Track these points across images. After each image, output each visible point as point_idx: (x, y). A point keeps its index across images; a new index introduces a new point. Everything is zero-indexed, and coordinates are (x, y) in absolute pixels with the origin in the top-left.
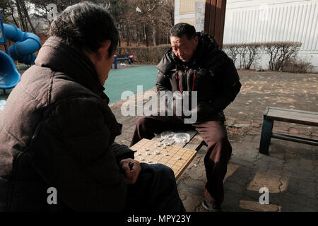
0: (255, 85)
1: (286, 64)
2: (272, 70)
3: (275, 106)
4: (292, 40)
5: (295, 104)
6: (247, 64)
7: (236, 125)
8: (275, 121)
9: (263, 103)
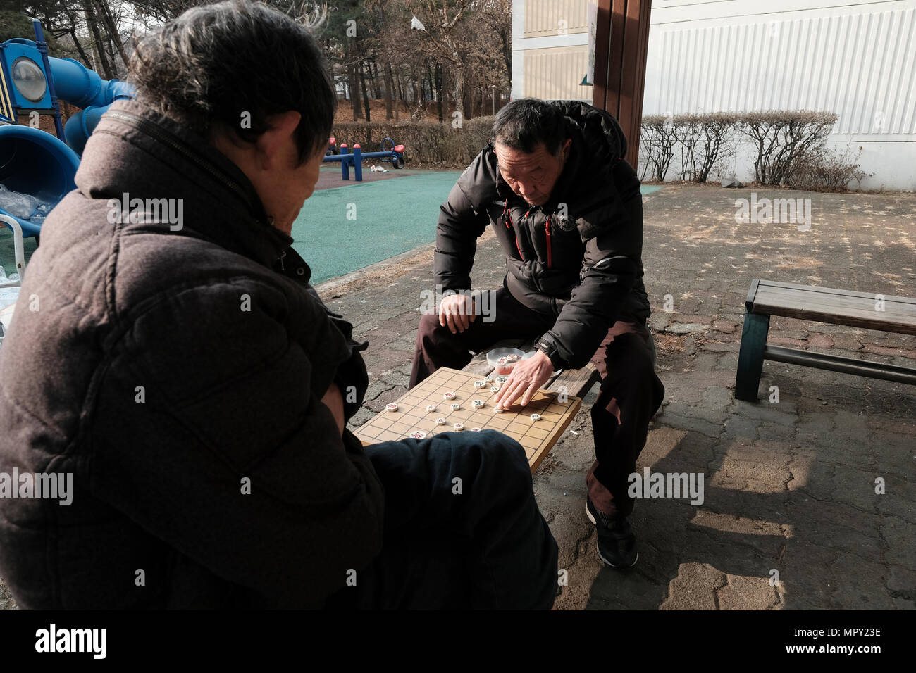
0: (721, 224)
1: (798, 170)
2: (763, 184)
3: (772, 277)
4: (811, 108)
5: (821, 272)
6: (699, 167)
7: (675, 328)
8: (772, 318)
9: (742, 269)
